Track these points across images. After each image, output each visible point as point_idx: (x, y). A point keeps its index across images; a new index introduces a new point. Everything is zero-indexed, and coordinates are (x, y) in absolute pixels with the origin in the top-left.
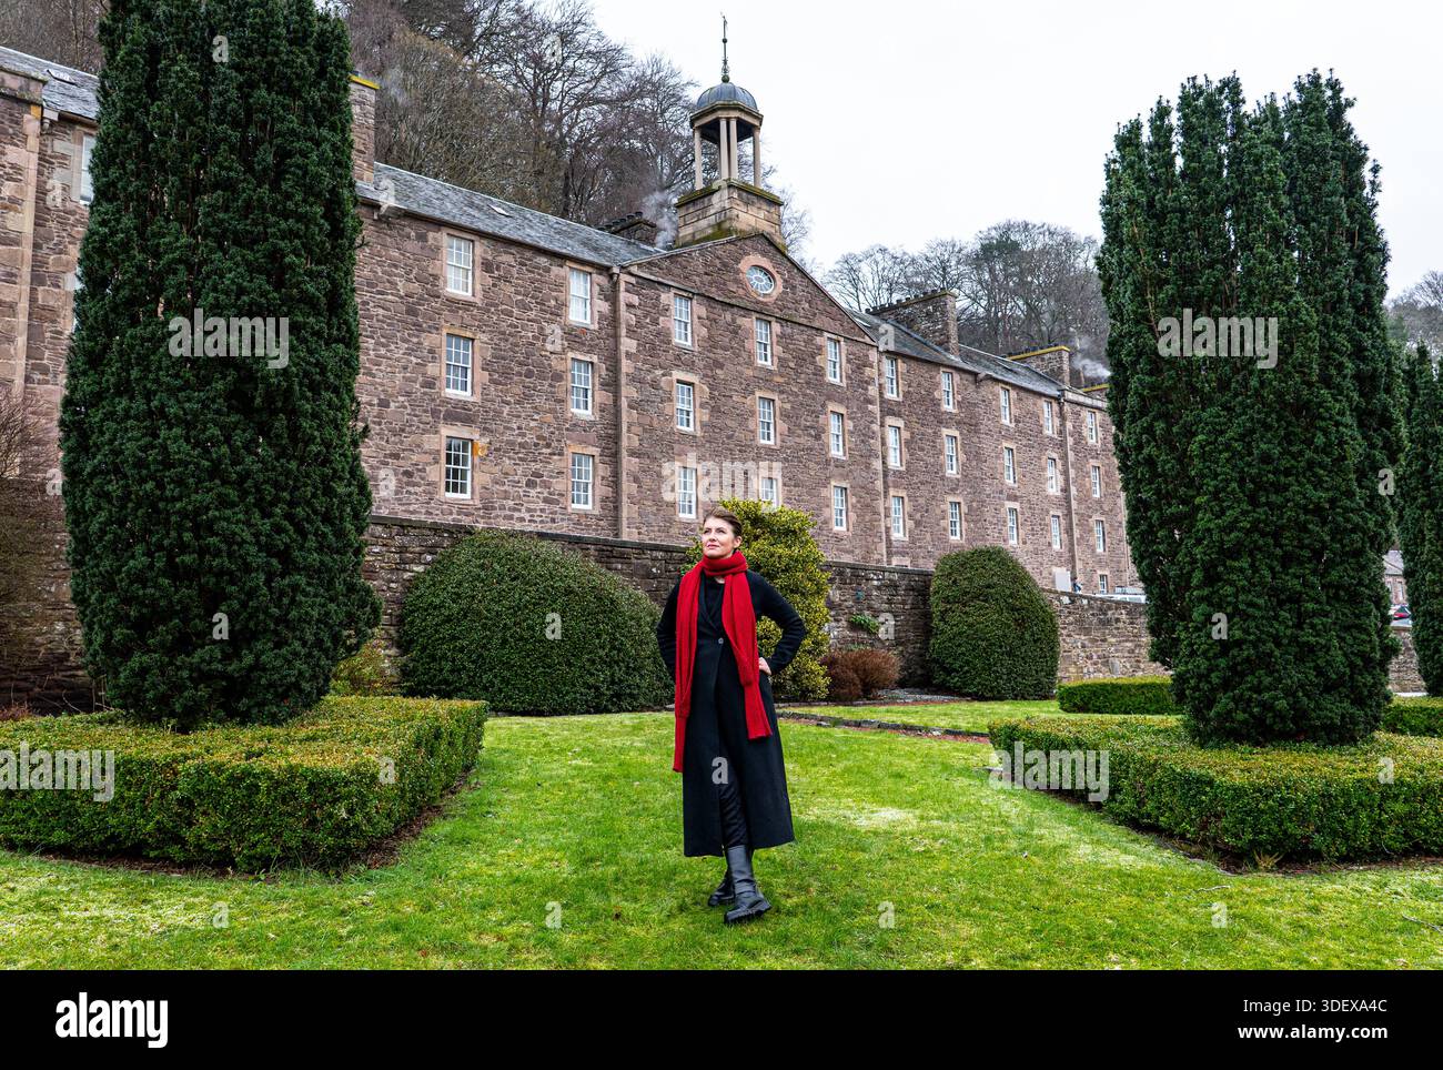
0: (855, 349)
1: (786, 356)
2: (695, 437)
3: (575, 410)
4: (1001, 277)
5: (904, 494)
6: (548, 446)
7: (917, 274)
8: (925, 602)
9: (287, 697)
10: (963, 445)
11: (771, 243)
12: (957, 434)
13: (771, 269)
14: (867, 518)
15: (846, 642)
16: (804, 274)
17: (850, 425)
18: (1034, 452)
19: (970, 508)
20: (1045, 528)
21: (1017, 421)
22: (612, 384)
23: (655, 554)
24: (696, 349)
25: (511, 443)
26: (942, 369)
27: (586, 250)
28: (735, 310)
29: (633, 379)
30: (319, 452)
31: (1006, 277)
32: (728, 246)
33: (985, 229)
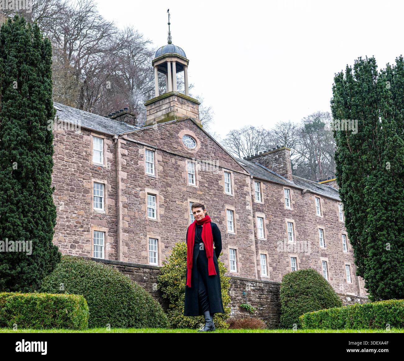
0: (239, 177)
1: (203, 180)
2: (157, 222)
3: (95, 208)
4: (316, 142)
5: (266, 253)
6: (82, 227)
7: (271, 141)
8: (278, 298)
9: (32, 285)
10: (297, 227)
11: (195, 123)
12: (293, 221)
13: (195, 137)
14: (247, 266)
15: (239, 317)
16: (212, 139)
17: (237, 216)
18: (334, 231)
19: (302, 260)
20: (342, 271)
21: (325, 215)
22: (114, 195)
23: (145, 270)
24: (157, 177)
25: (63, 225)
26: (284, 187)
27: (100, 127)
28: (177, 157)
29: (125, 192)
30: (43, 194)
31: (319, 142)
32: (173, 125)
33: (307, 117)
